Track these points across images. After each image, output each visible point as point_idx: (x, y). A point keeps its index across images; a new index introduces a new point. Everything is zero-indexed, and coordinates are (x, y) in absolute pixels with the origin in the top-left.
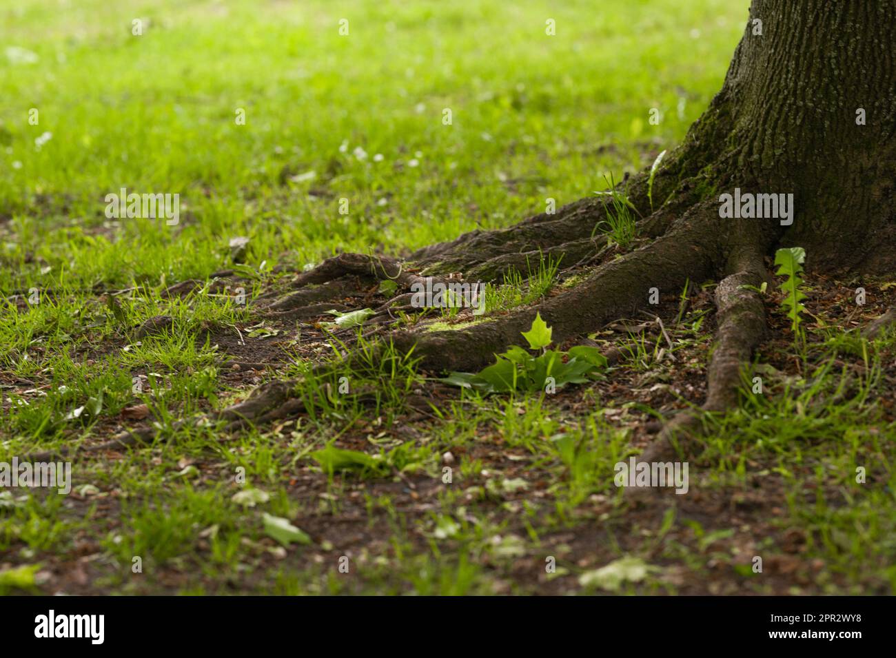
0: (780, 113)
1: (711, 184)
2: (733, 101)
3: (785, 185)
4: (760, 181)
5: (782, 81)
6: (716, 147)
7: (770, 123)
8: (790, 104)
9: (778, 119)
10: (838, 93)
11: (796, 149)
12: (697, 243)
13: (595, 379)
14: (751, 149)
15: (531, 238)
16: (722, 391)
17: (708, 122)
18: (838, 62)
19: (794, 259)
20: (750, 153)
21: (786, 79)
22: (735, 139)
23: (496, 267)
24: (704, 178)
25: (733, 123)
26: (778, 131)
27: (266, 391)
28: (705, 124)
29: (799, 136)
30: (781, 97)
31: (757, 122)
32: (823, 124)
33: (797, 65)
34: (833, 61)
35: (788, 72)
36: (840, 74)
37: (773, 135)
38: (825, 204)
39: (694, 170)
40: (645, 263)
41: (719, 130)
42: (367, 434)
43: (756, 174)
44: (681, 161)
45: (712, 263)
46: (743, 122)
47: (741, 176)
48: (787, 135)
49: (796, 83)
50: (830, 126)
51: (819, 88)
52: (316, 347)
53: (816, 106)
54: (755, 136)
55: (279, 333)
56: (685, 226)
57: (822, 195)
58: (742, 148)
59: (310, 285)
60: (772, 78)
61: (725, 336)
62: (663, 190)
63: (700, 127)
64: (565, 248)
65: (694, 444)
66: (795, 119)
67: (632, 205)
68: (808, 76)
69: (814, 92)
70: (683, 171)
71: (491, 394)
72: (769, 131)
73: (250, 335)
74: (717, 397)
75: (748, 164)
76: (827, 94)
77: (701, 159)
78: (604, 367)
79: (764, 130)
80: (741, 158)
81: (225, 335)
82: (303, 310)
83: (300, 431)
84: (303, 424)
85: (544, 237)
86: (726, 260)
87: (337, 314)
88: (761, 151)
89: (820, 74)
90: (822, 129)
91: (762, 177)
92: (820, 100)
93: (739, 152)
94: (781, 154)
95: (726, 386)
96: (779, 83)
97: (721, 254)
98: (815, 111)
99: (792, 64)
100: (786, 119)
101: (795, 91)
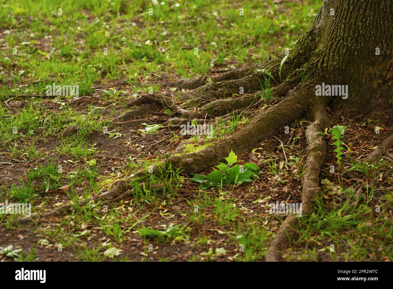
0: (336, 46)
1: (306, 74)
2: (317, 35)
3: (337, 78)
4: (327, 76)
5: (338, 33)
6: (309, 55)
7: (332, 50)
8: (341, 43)
9: (335, 49)
10: (361, 40)
11: (342, 63)
12: (299, 103)
13: (254, 178)
14: (323, 60)
15: (229, 87)
16: (307, 202)
17: (306, 42)
18: (362, 28)
19: (340, 132)
20: (323, 63)
21: (340, 32)
22: (317, 55)
23: (213, 107)
24: (303, 71)
25: (316, 45)
26: (335, 54)
27: (118, 185)
28: (304, 43)
29: (344, 57)
30: (337, 39)
31: (327, 49)
32: (354, 53)
33: (345, 27)
34: (360, 27)
35: (341, 29)
36: (362, 33)
37: (333, 55)
38: (354, 87)
39: (299, 65)
40: (277, 113)
41: (311, 47)
42: (159, 210)
43: (325, 72)
44: (294, 59)
45: (305, 111)
46: (321, 46)
47: (319, 73)
48: (339, 56)
49: (344, 35)
50: (357, 54)
51: (353, 38)
52: (138, 147)
53: (352, 46)
54: (326, 55)
55: (122, 135)
56: (294, 95)
57: (352, 83)
58: (320, 59)
59: (135, 106)
60: (334, 30)
61: (309, 167)
62: (286, 71)
63: (302, 43)
64: (243, 99)
65: (295, 233)
66: (343, 50)
67: (272, 77)
68: (349, 32)
69: (351, 39)
70: (294, 64)
71: (211, 187)
72: (331, 54)
73: (110, 136)
74: (305, 205)
75: (322, 67)
76: (357, 40)
77: (302, 59)
78: (258, 171)
79: (329, 53)
80: (319, 64)
81: (99, 136)
82: (132, 122)
83: (132, 206)
84: (133, 203)
85: (234, 88)
86: (311, 111)
87: (146, 125)
88: (328, 62)
89: (354, 32)
90: (354, 55)
91: (327, 74)
92: (354, 43)
93: (319, 61)
94: (336, 65)
95: (309, 200)
96: (337, 33)
97: (309, 108)
98: (351, 48)
99: (343, 26)
100: (339, 49)
101: (343, 38)
